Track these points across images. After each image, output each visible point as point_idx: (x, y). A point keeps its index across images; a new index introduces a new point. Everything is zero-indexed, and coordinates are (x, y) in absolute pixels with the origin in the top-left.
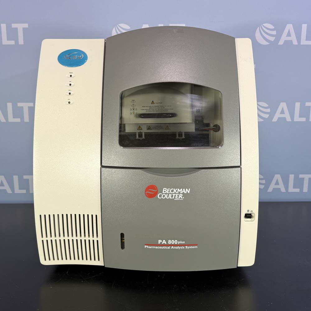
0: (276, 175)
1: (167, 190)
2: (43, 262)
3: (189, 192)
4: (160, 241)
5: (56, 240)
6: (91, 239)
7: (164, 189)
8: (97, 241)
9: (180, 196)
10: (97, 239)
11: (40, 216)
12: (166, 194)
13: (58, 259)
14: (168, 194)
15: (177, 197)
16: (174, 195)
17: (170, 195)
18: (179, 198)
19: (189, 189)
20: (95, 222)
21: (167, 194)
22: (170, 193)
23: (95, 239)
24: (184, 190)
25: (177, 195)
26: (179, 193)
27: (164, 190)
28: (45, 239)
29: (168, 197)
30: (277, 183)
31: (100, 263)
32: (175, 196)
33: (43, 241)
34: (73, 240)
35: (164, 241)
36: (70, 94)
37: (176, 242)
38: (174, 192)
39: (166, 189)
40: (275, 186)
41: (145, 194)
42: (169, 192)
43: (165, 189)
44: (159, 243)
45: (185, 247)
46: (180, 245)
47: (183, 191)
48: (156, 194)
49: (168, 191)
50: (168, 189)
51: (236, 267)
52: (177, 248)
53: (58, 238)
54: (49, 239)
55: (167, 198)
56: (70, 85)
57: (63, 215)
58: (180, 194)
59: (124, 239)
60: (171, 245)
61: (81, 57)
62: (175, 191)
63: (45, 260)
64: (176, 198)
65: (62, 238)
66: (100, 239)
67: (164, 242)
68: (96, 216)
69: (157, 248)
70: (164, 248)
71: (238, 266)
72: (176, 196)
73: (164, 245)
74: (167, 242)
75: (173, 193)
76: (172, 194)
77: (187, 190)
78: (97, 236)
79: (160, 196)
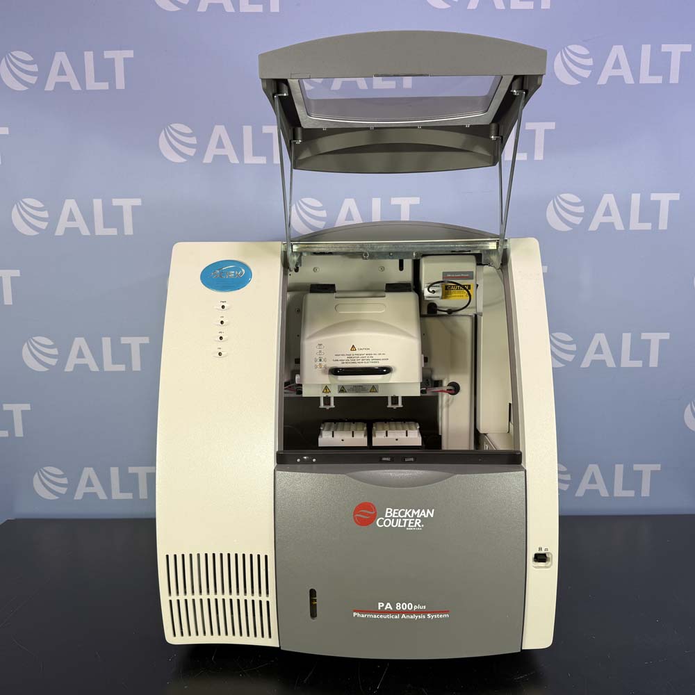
0: (591, 466)
1: (392, 512)
2: (170, 639)
3: (432, 516)
4: (380, 605)
5: (194, 600)
6: (257, 598)
7: (387, 509)
8: (268, 602)
9: (416, 523)
10: (268, 599)
11: (167, 556)
12: (391, 518)
13: (197, 634)
14: (395, 519)
15: (411, 525)
16: (406, 520)
17: (399, 522)
18: (415, 526)
19: (433, 510)
20: (264, 568)
21: (393, 520)
22: (399, 518)
23: (264, 599)
24: (423, 511)
25: (410, 520)
26: (415, 517)
27: (387, 512)
28: (174, 598)
29: (394, 524)
30: (593, 481)
31: (273, 642)
32: (408, 522)
33: (171, 601)
34: (224, 600)
35: (388, 604)
36: (221, 338)
37: (410, 607)
38: (405, 516)
39: (391, 510)
40: (589, 485)
41: (355, 519)
42: (397, 515)
43: (389, 511)
44: (379, 608)
45: (426, 616)
46: (418, 612)
47: (421, 514)
48: (373, 518)
49: (394, 513)
50: (395, 510)
51: (519, 651)
52: (412, 617)
53: (197, 597)
54: (182, 597)
55: (393, 526)
56: (222, 322)
57: (206, 555)
58: (417, 520)
59: (316, 600)
60: (401, 612)
61: (241, 274)
62: (407, 513)
63: (175, 635)
64: (409, 526)
65: (205, 597)
66: (272, 598)
67: (389, 606)
68: (266, 557)
69: (375, 616)
70: (388, 616)
71: (523, 648)
72: (410, 523)
73: (388, 612)
74: (394, 606)
75: (404, 518)
76: (402, 518)
77: (428, 511)
78: (267, 593)
79: (381, 522)
